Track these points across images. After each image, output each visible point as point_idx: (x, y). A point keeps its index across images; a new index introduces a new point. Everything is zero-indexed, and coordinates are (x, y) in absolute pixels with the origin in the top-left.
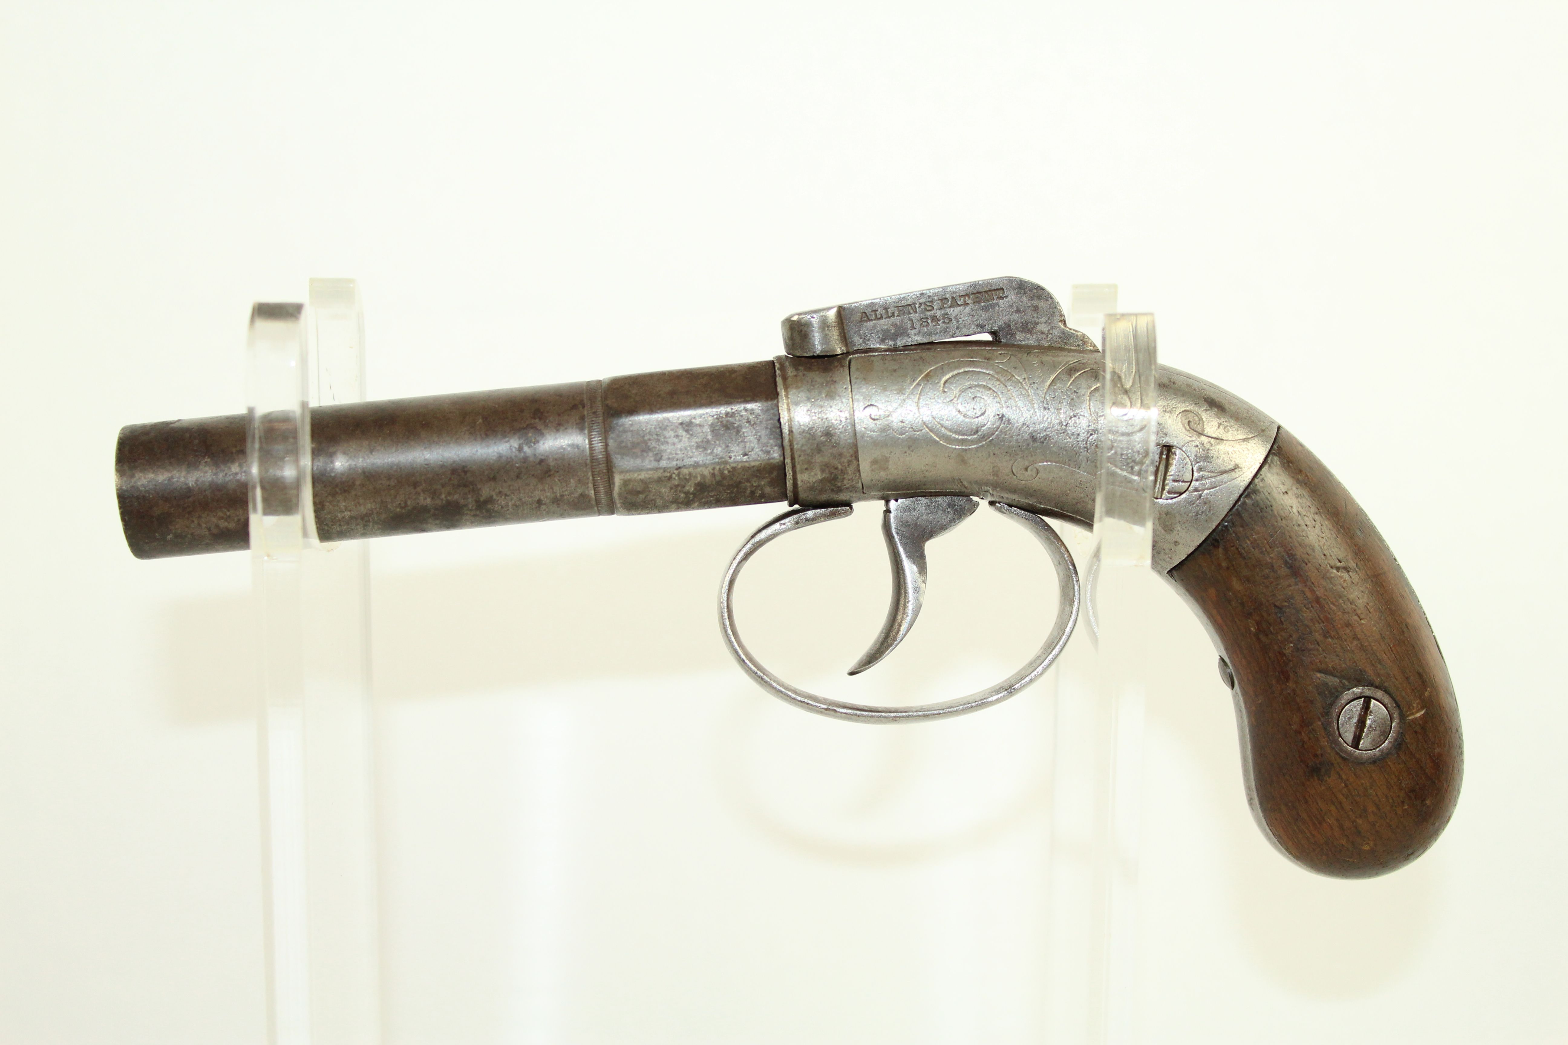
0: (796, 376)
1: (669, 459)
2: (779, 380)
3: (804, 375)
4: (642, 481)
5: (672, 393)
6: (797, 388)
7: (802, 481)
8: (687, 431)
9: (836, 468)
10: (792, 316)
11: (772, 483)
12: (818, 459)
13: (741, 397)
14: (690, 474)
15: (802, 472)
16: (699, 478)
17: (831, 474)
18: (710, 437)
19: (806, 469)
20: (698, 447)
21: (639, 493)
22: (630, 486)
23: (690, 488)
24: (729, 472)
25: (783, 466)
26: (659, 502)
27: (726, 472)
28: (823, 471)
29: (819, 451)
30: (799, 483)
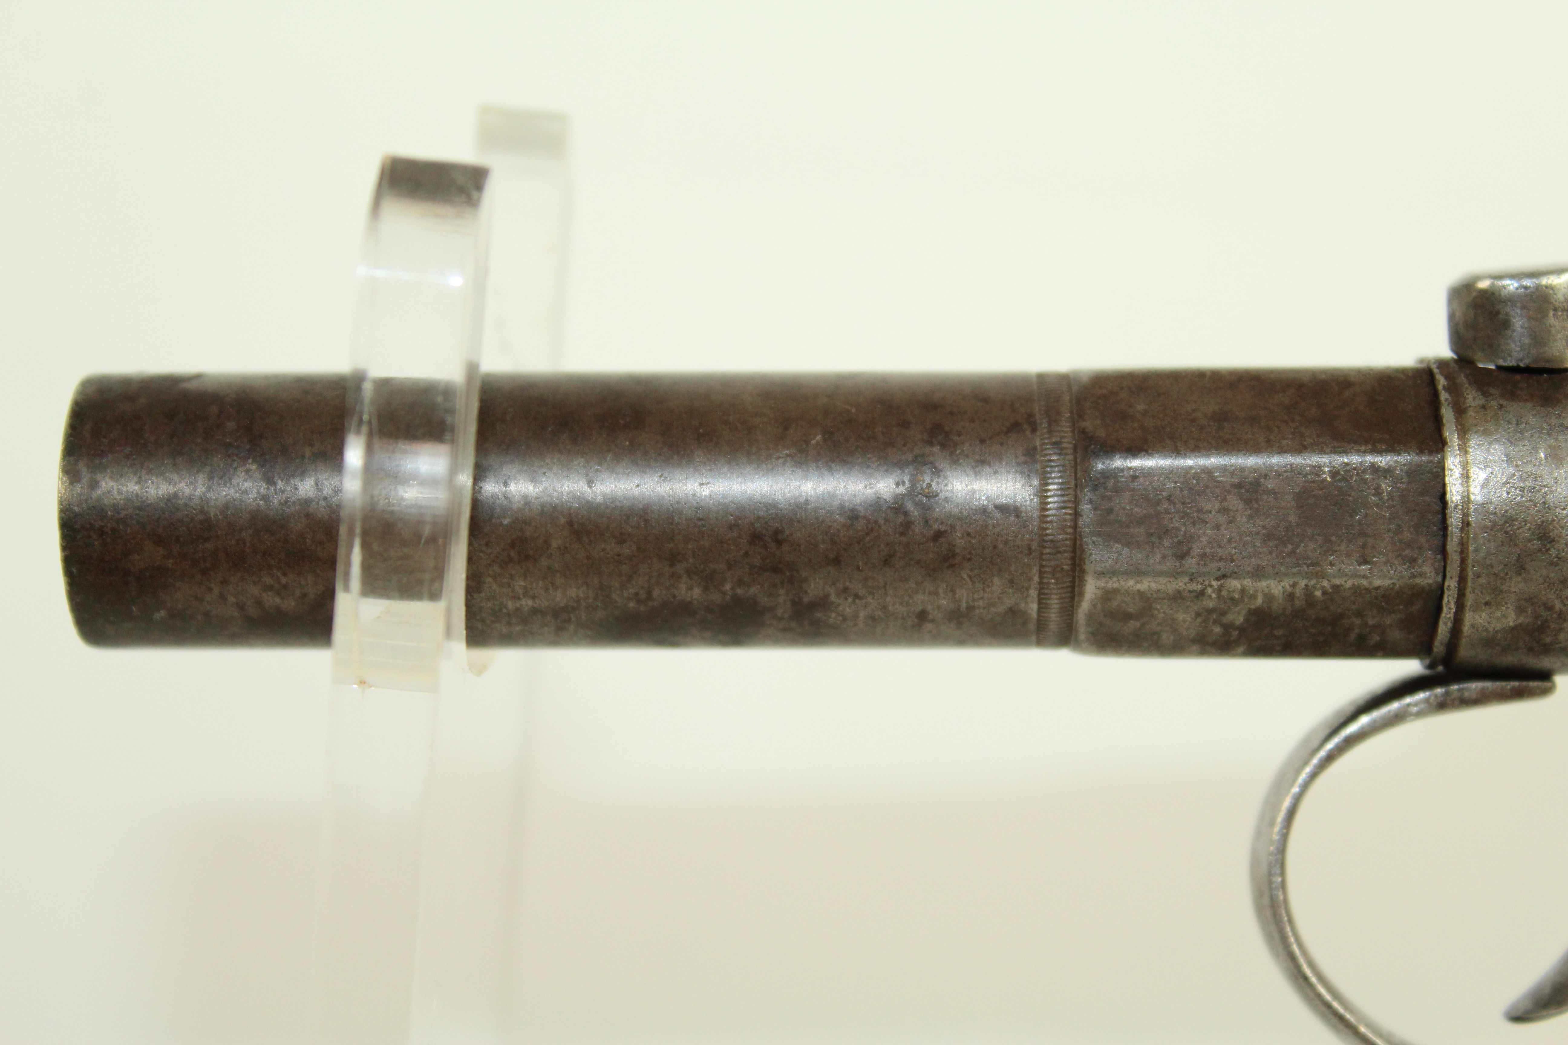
0: (1483, 407)
1: (1203, 556)
2: (1447, 414)
3: (1501, 406)
4: (1141, 594)
5: (1221, 418)
6: (1486, 433)
7: (1473, 626)
8: (1248, 502)
9: (1550, 608)
10: (1479, 278)
11: (1406, 624)
12: (1516, 585)
13: (1366, 442)
14: (1243, 591)
15: (1476, 608)
16: (1259, 601)
17: (1537, 617)
18: (1293, 518)
19: (1487, 604)
20: (1269, 537)
21: (1127, 617)
22: (1114, 604)
23: (1237, 617)
24: (1324, 593)
25: (1440, 590)
26: (1167, 638)
27: (1318, 593)
28: (1520, 610)
29: (1521, 568)
30: (1466, 629)
